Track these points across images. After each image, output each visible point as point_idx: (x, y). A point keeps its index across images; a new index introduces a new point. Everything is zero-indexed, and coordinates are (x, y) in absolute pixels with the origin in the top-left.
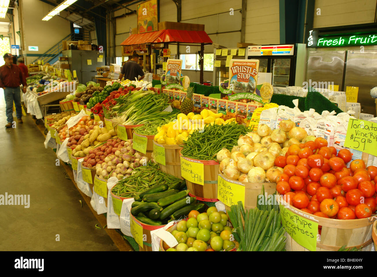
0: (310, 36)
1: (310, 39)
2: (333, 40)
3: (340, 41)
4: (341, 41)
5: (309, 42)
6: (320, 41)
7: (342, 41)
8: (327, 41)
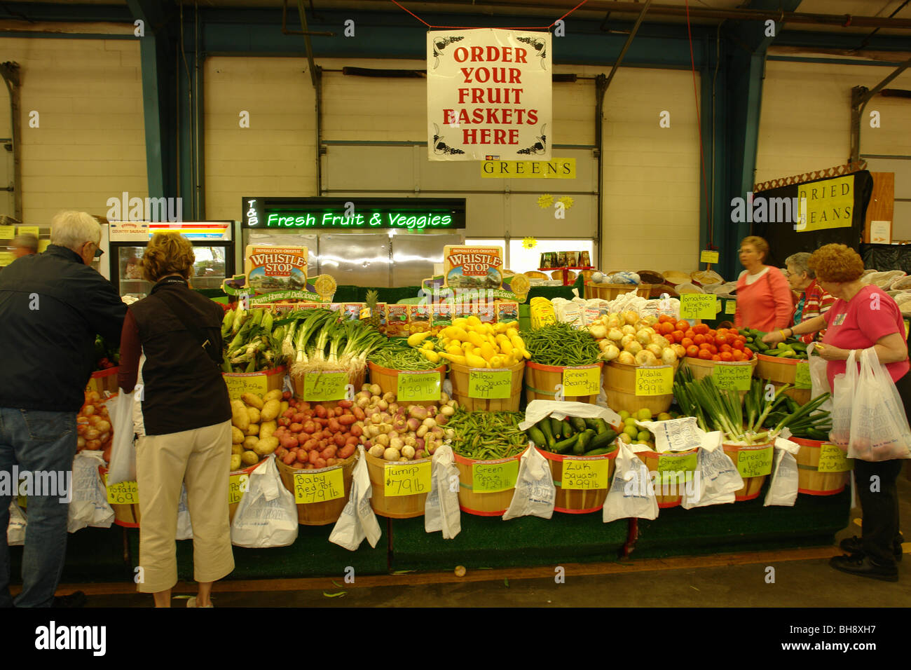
0: (251, 210)
1: (251, 214)
2: (295, 218)
3: (308, 219)
4: (310, 219)
5: (250, 219)
6: (272, 218)
7: (312, 220)
8: (284, 218)
